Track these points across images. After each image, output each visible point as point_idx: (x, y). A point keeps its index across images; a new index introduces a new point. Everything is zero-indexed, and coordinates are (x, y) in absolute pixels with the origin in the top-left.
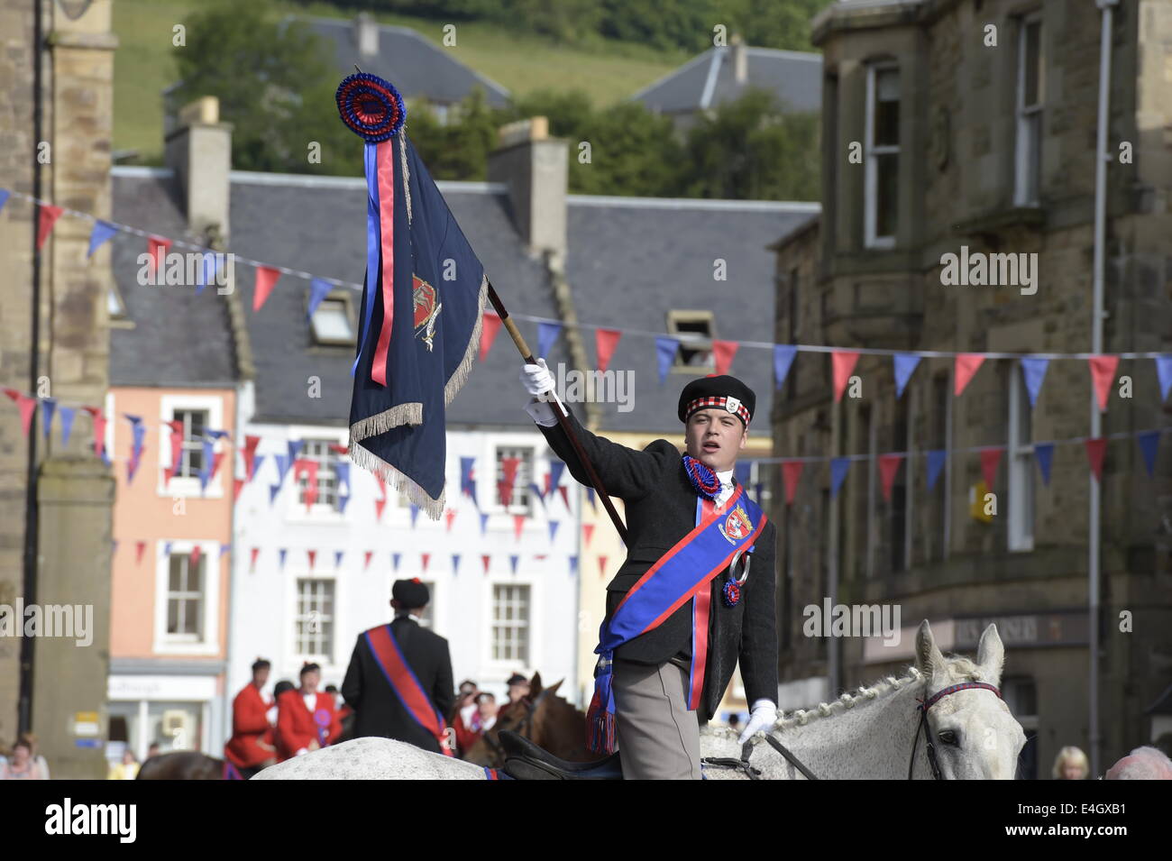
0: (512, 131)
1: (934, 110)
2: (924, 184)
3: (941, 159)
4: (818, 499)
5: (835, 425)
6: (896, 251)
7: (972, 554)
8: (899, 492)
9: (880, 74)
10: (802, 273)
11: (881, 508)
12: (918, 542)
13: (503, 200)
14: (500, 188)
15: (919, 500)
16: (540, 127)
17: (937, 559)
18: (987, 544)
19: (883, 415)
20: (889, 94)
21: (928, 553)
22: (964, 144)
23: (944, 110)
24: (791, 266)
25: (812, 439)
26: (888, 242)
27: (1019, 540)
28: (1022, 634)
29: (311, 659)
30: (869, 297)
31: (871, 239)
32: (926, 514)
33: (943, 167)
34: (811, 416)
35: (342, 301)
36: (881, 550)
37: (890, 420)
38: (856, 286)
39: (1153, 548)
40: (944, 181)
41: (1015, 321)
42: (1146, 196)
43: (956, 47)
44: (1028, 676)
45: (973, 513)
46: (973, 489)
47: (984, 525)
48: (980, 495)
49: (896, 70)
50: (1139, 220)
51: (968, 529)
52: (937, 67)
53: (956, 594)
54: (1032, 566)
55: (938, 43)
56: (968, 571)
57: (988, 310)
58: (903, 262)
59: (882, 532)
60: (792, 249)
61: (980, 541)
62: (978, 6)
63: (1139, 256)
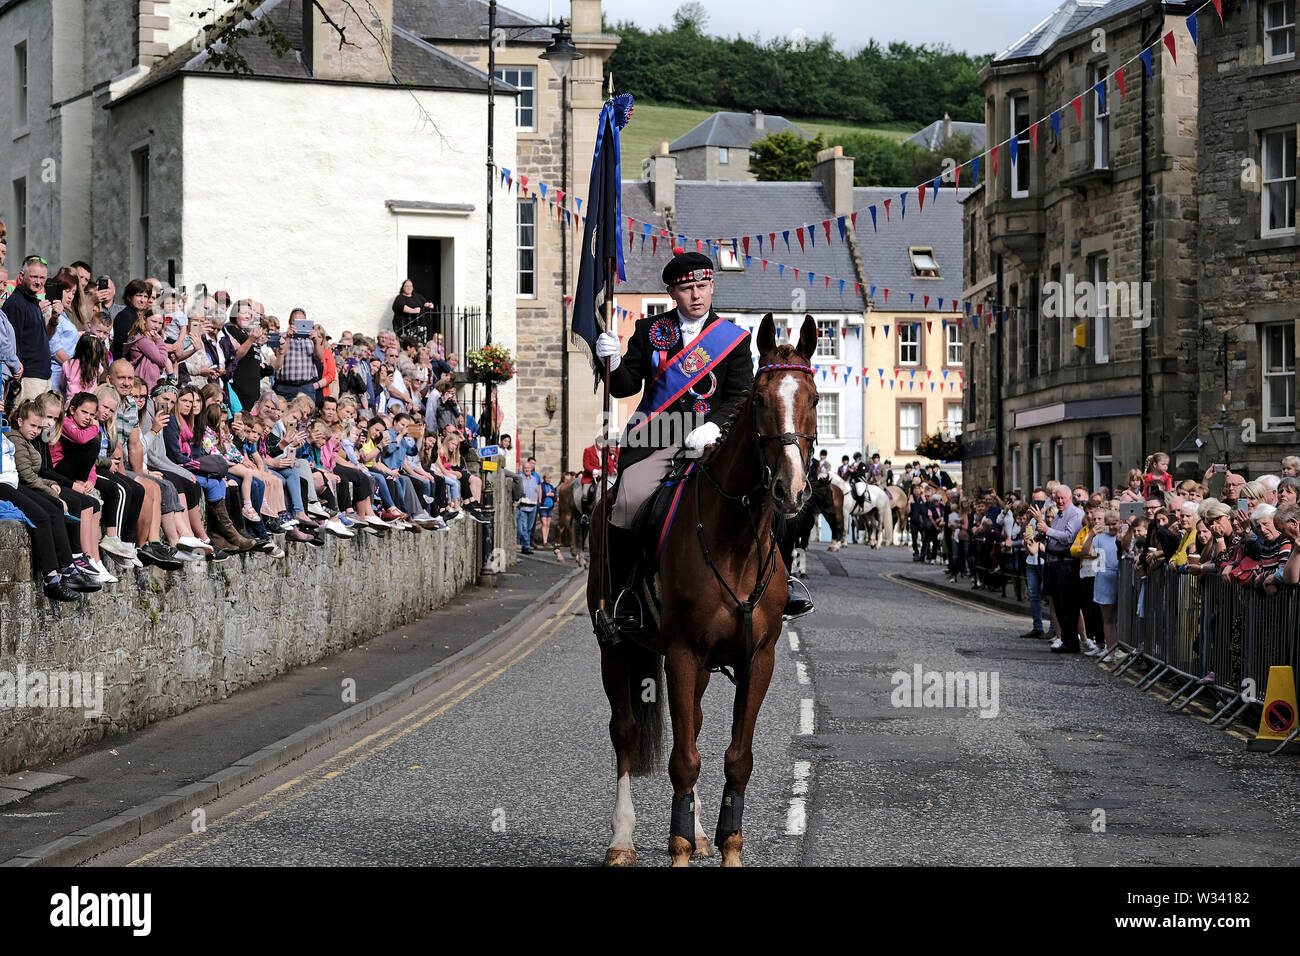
0: (822, 155)
2: (1043, 161)
3: (1053, 146)
6: (1030, 198)
7: (1075, 364)
8: (1034, 334)
9: (1016, 100)
10: (977, 216)
11: (1024, 344)
12: (1044, 361)
13: (820, 189)
14: (819, 184)
15: (1044, 339)
16: (839, 151)
17: (1055, 370)
18: (1083, 360)
19: (1024, 292)
20: (1022, 114)
21: (1050, 367)
22: (1066, 136)
23: (1054, 118)
24: (971, 212)
25: (985, 307)
26: (1025, 194)
27: (1101, 358)
30: (1015, 225)
31: (1016, 194)
32: (1049, 344)
33: (1054, 151)
34: (985, 294)
35: (733, 245)
36: (1024, 366)
37: (1027, 294)
38: (1008, 219)
39: (1176, 359)
40: (1054, 159)
41: (1096, 234)
42: (1168, 161)
43: (1060, 83)
44: (1107, 434)
45: (1075, 343)
46: (1075, 330)
47: (1081, 350)
48: (1079, 333)
49: (1027, 98)
50: (1165, 175)
51: (1072, 352)
52: (1049, 95)
53: (1066, 389)
54: (1108, 372)
55: (1050, 83)
56: (1073, 376)
57: (1082, 229)
58: (1034, 204)
59: (1024, 356)
60: (972, 202)
61: (1079, 358)
62: (1071, 60)
63: (1165, 195)
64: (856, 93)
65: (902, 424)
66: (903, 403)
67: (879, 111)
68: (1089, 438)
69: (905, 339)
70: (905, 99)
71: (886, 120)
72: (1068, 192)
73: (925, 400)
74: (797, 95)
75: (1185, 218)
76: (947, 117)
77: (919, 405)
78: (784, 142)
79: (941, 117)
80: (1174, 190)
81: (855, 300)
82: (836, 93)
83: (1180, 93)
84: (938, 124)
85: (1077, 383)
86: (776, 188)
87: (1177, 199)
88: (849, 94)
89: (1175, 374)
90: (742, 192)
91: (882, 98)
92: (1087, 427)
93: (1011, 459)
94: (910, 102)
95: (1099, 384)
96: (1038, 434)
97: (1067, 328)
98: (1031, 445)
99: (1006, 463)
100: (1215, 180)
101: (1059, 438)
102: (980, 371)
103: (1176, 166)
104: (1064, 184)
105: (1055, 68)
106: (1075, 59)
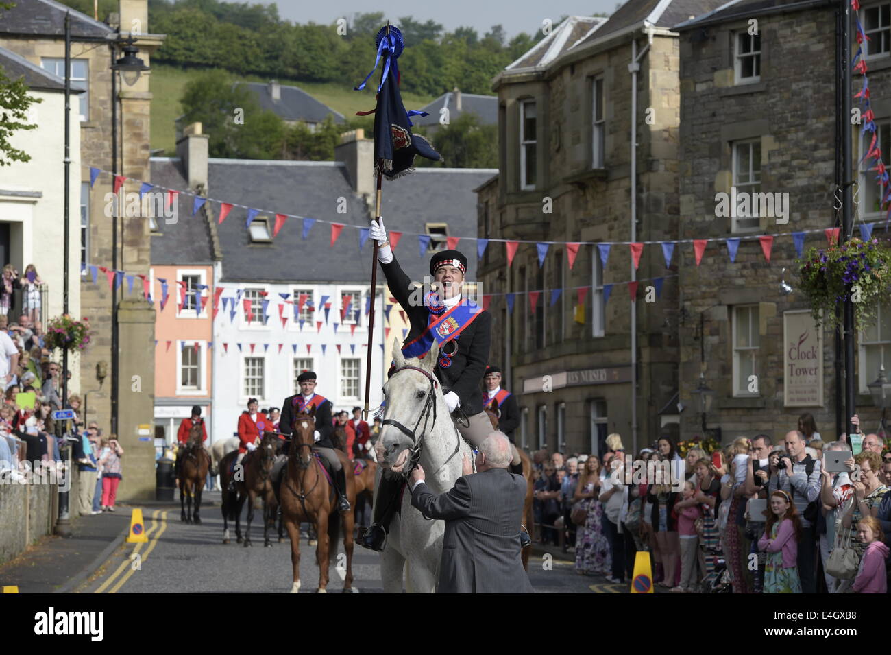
0: (346, 135)
1: (553, 122)
2: (548, 159)
3: (557, 146)
4: (500, 314)
5: (508, 278)
7: (575, 339)
8: (540, 310)
9: (526, 105)
10: (490, 203)
11: (531, 318)
12: (549, 334)
13: (342, 169)
14: (341, 164)
15: (549, 314)
16: (360, 133)
17: (558, 342)
18: (582, 334)
19: (531, 272)
20: (530, 116)
21: (554, 340)
22: (568, 139)
23: (558, 123)
24: (485, 200)
25: (497, 285)
26: (532, 187)
27: (597, 332)
28: (599, 377)
29: (252, 397)
30: (523, 214)
31: (523, 186)
32: (553, 319)
33: (558, 150)
34: (496, 273)
35: (265, 221)
36: (531, 338)
37: (534, 275)
38: (518, 209)
39: (661, 334)
40: (558, 157)
41: (593, 225)
42: (655, 163)
43: (563, 92)
44: (602, 398)
45: (575, 319)
46: (575, 308)
47: (579, 324)
48: (579, 311)
49: (534, 103)
50: (652, 175)
51: (573, 327)
52: (553, 101)
53: (568, 358)
54: (604, 344)
55: (554, 90)
56: (573, 348)
57: (581, 220)
58: (539, 197)
59: (532, 330)
60: (485, 191)
61: (578, 332)
62: (573, 72)
63: (652, 193)
68: (588, 401)
72: (569, 188)
75: (669, 213)
76: (456, 89)
79: (451, 90)
80: (659, 189)
83: (665, 105)
84: (448, 95)
85: (577, 354)
87: (662, 196)
89: (661, 346)
90: (271, 171)
92: (586, 393)
95: (596, 354)
96: (544, 399)
97: (569, 306)
98: (538, 407)
100: (694, 183)
101: (562, 402)
103: (662, 168)
104: (566, 180)
105: (558, 78)
106: (576, 72)
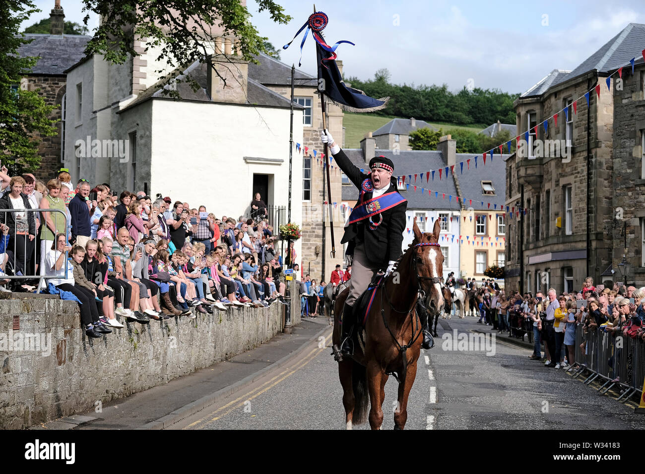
0: (442, 139)
7: (556, 235)
8: (538, 221)
9: (530, 115)
10: (512, 167)
11: (533, 225)
12: (542, 234)
13: (441, 154)
14: (440, 152)
15: (542, 223)
16: (449, 137)
17: (547, 238)
18: (560, 233)
19: (533, 202)
20: (533, 121)
21: (545, 236)
22: (553, 132)
23: (548, 123)
24: (510, 165)
25: (516, 209)
27: (568, 232)
30: (530, 171)
32: (545, 226)
34: (516, 203)
36: (533, 236)
37: (535, 203)
38: (526, 169)
39: (602, 233)
41: (566, 176)
42: (600, 143)
43: (550, 107)
44: (571, 267)
45: (556, 225)
46: (556, 220)
47: (559, 228)
48: (558, 221)
49: (536, 114)
50: (598, 149)
51: (555, 230)
52: (545, 111)
53: (552, 246)
54: (572, 239)
55: (546, 107)
56: (555, 240)
57: (560, 174)
58: (538, 162)
59: (533, 231)
60: (510, 161)
61: (558, 233)
62: (556, 97)
63: (598, 158)
64: (457, 111)
65: (477, 262)
66: (478, 252)
67: (468, 119)
68: (563, 269)
69: (479, 223)
70: (480, 113)
71: (471, 123)
73: (488, 250)
74: (430, 111)
75: (607, 169)
76: (499, 122)
77: (485, 253)
78: (424, 133)
79: (496, 122)
80: (602, 157)
81: (457, 205)
82: (448, 110)
83: (605, 113)
84: (495, 125)
85: (557, 244)
86: (421, 153)
87: (603, 160)
88: (454, 111)
89: (602, 240)
90: (406, 155)
91: (470, 113)
92: (562, 264)
93: (527, 278)
94: (482, 115)
95: (567, 244)
96: (539, 266)
97: (553, 218)
98: (536, 271)
99: (525, 280)
100: (621, 152)
101: (549, 268)
102: (513, 238)
103: (603, 145)
105: (548, 100)
106: (558, 96)
